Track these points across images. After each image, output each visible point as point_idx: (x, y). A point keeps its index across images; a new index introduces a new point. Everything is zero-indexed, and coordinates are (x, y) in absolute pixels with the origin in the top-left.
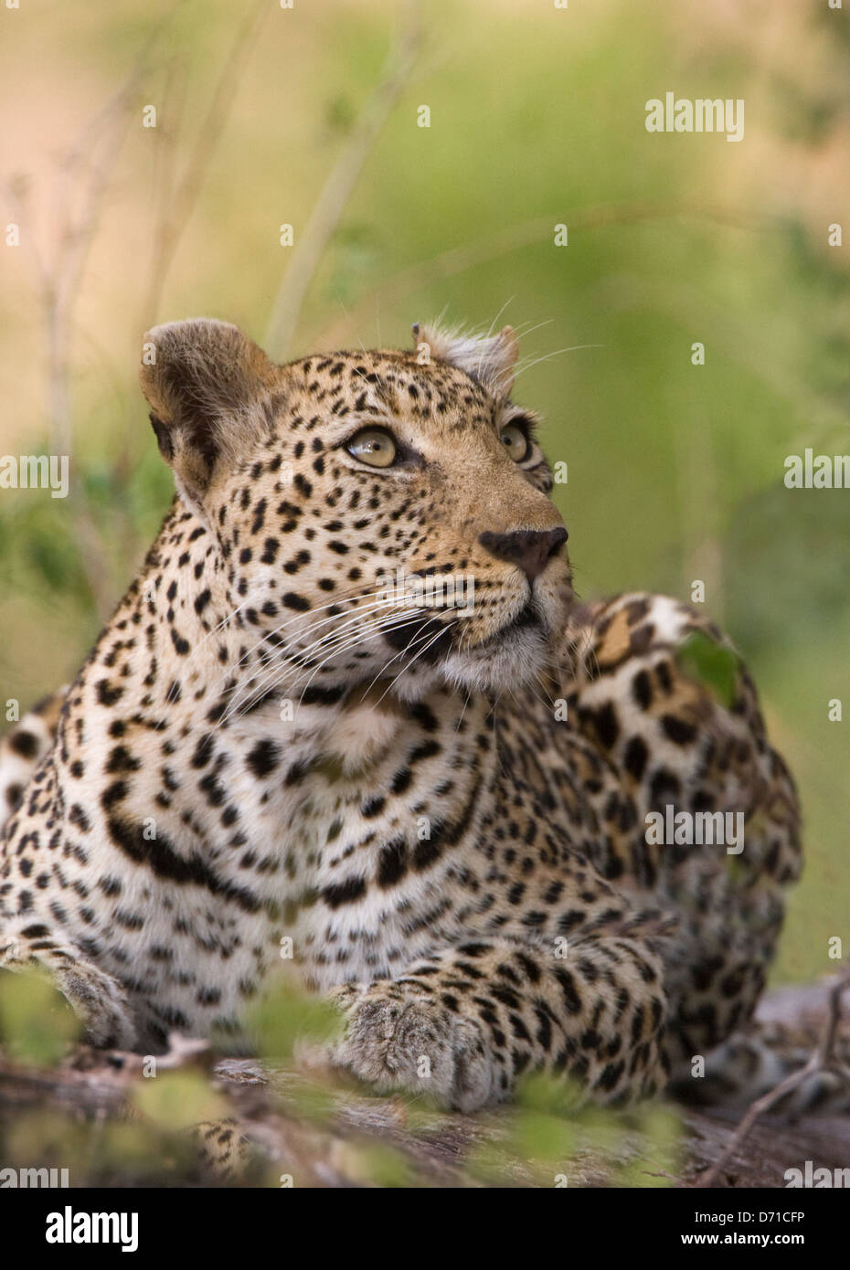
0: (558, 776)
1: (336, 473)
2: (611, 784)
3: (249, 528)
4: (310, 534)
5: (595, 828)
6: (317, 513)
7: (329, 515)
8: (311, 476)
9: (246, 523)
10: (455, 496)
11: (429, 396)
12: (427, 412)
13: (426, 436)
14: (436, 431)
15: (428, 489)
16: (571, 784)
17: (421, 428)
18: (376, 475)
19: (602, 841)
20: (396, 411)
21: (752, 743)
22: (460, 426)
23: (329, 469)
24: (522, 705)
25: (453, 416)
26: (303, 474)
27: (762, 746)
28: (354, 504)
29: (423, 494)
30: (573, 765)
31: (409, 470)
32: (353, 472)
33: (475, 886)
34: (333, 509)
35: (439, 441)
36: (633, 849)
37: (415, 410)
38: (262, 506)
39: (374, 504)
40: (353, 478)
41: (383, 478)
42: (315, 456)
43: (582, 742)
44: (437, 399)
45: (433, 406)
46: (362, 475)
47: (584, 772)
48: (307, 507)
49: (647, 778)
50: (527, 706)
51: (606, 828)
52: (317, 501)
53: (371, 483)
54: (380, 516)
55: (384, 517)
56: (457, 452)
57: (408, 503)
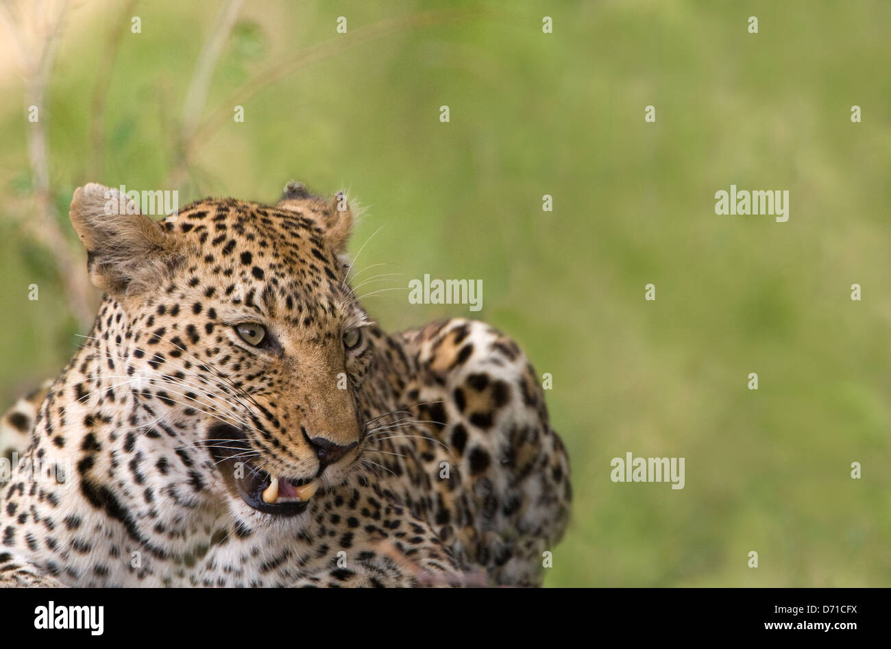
0: (404, 450)
1: (220, 339)
2: (440, 455)
3: (147, 339)
4: (188, 365)
5: (429, 487)
6: (196, 355)
7: (205, 361)
8: (201, 330)
9: (147, 334)
10: (298, 384)
11: (300, 309)
12: (296, 322)
13: (290, 338)
14: (299, 338)
15: (280, 372)
16: (413, 457)
17: (289, 331)
18: (247, 351)
19: (433, 496)
20: (272, 315)
21: (540, 427)
22: (315, 341)
23: (215, 333)
24: (380, 399)
25: (313, 331)
26: (196, 326)
27: (546, 429)
28: (223, 362)
29: (275, 372)
30: (413, 442)
31: (271, 355)
32: (231, 344)
33: (310, 541)
34: (209, 358)
35: (298, 345)
36: (456, 503)
37: (287, 318)
38: (161, 332)
39: (237, 368)
40: (230, 348)
41: (250, 355)
42: (208, 320)
43: (421, 427)
44: (305, 314)
45: (302, 318)
46: (236, 349)
47: (422, 447)
48: (191, 349)
49: (467, 453)
50: (383, 399)
51: (436, 487)
52: (199, 348)
53: (240, 354)
54: (238, 376)
55: (241, 377)
56: (307, 358)
57: (263, 372)
